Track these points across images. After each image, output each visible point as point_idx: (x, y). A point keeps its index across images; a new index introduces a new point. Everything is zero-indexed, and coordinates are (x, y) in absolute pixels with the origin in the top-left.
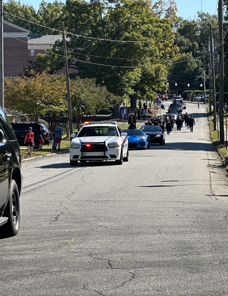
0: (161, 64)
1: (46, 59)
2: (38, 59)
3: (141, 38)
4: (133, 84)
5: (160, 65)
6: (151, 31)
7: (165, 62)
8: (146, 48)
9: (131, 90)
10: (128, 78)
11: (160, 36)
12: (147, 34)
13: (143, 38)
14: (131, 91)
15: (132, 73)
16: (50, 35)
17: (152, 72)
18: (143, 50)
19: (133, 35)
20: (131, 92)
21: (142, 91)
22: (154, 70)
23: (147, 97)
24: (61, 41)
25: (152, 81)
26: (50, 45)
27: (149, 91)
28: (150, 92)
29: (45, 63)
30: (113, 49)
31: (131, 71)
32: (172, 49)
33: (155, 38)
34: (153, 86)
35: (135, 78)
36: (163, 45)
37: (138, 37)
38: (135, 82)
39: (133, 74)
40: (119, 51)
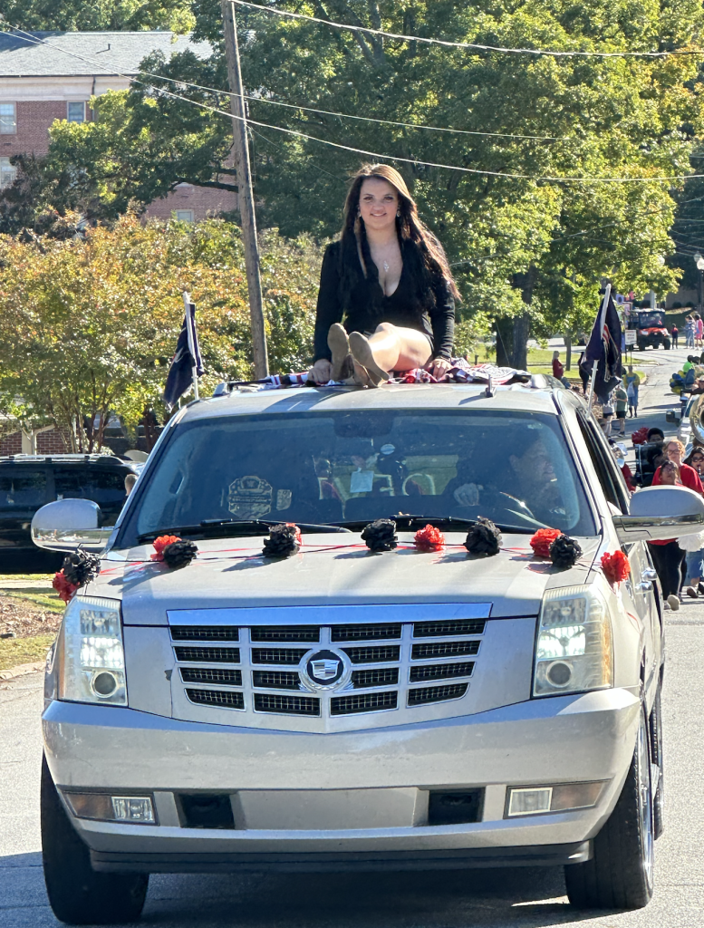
0: (643, 165)
1: (95, 147)
2: (52, 148)
3: (555, 42)
4: (517, 263)
5: (641, 169)
6: (606, 7)
7: (661, 155)
8: (583, 89)
9: (511, 293)
10: (493, 234)
11: (648, 30)
12: (586, 21)
13: (568, 41)
14: (510, 298)
15: (513, 209)
16: (91, 30)
17: (612, 207)
18: (567, 97)
19: (517, 26)
20: (511, 302)
21: (553, 297)
22: (621, 198)
23: (575, 323)
24: (167, 62)
25: (603, 249)
26: (90, 80)
27: (586, 295)
28: (590, 301)
29: (91, 168)
30: (422, 96)
31: (512, 201)
32: (697, 94)
33: (623, 40)
34: (605, 270)
35: (529, 234)
36: (650, 73)
37: (543, 37)
38: (527, 256)
39: (516, 216)
40: (451, 102)
